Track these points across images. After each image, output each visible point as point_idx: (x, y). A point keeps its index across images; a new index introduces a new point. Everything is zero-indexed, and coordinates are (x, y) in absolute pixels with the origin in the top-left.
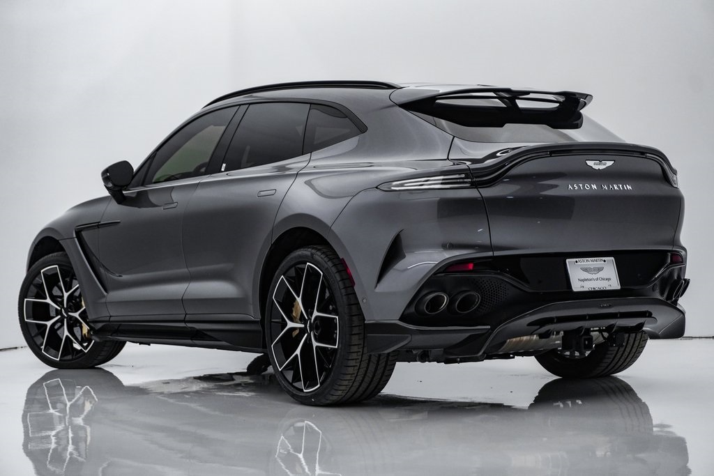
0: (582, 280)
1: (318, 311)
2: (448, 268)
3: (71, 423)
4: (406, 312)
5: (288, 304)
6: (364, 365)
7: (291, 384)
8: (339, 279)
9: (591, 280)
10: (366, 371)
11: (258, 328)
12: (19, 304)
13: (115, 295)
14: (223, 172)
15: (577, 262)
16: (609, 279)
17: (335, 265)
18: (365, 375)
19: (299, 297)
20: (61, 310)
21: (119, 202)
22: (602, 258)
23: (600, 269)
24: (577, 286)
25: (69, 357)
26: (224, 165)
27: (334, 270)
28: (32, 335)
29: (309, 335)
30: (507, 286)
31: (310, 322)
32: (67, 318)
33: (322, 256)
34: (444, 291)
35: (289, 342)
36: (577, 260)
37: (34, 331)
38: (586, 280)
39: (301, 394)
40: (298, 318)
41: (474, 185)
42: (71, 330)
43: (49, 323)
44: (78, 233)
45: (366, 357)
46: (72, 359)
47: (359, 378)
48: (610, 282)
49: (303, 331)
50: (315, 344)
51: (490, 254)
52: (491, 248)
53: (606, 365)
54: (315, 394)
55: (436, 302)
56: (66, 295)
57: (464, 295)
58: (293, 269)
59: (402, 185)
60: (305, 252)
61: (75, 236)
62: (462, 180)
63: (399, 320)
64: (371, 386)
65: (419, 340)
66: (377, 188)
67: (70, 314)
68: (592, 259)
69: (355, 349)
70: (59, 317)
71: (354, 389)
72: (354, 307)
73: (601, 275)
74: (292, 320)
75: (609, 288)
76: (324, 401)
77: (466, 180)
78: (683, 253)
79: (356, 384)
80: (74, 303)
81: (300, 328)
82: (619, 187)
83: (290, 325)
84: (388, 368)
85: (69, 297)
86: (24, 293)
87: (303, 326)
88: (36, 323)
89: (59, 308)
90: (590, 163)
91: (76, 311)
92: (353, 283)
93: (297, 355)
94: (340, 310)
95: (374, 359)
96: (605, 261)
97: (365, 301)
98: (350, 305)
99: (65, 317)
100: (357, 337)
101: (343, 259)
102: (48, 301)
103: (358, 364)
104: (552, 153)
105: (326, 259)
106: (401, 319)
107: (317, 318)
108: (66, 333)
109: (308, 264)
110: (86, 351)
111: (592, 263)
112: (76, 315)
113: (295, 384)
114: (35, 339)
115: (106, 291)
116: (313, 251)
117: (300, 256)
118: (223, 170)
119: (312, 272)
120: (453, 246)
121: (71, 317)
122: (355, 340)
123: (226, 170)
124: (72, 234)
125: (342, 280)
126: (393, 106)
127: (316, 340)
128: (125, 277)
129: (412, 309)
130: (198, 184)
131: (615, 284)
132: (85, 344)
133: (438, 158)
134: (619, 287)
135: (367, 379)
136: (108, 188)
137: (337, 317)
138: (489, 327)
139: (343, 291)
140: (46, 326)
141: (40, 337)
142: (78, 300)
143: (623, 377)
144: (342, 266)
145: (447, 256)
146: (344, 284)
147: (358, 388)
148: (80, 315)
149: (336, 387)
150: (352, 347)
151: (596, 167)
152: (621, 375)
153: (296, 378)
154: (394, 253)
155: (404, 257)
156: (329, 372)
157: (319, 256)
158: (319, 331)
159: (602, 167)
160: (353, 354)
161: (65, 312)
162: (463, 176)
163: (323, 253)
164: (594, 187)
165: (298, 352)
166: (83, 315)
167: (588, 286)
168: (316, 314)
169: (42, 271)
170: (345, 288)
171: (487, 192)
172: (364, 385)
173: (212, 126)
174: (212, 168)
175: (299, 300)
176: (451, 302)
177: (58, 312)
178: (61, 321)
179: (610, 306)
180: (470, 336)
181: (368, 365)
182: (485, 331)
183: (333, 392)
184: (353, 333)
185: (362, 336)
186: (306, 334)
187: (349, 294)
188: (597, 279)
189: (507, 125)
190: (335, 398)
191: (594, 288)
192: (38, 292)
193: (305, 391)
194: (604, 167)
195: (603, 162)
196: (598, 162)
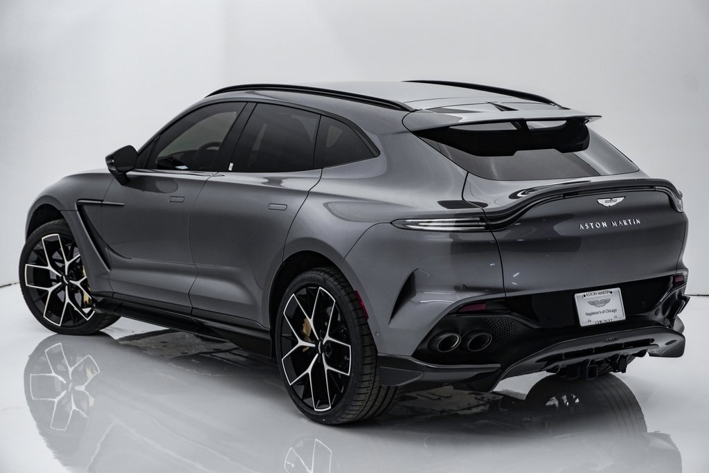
0: (590, 314)
1: (330, 335)
3: (73, 389)
4: (419, 349)
5: (298, 321)
6: (375, 391)
7: (302, 400)
8: (352, 309)
9: (598, 313)
10: (377, 397)
11: (268, 337)
12: (20, 272)
13: (116, 273)
14: (230, 171)
15: (584, 296)
16: (614, 311)
17: (348, 294)
18: (376, 400)
19: (310, 318)
20: (62, 277)
21: (122, 184)
22: (609, 290)
23: (606, 301)
24: (584, 321)
25: (70, 323)
26: (231, 165)
27: (347, 298)
28: (33, 300)
29: (320, 356)
30: (517, 323)
31: (322, 344)
32: (68, 285)
33: (336, 283)
34: (458, 333)
35: (301, 359)
36: (585, 293)
37: (35, 297)
38: (593, 314)
39: (312, 413)
40: (308, 335)
41: (489, 228)
42: (72, 298)
43: (50, 290)
44: (80, 207)
45: (377, 384)
46: (74, 326)
47: (370, 403)
48: (616, 314)
49: (313, 351)
50: (327, 367)
51: (502, 295)
52: (504, 290)
54: (326, 415)
55: (449, 341)
56: (67, 264)
57: (476, 335)
58: (305, 289)
59: (416, 224)
60: (316, 276)
61: (76, 209)
62: (476, 224)
63: (412, 356)
64: (380, 409)
66: (391, 223)
67: (71, 281)
68: (599, 291)
69: (366, 378)
70: (60, 283)
71: (364, 412)
72: (366, 338)
73: (608, 306)
74: (303, 338)
75: (614, 320)
76: (334, 422)
77: (480, 224)
78: (685, 273)
79: (367, 408)
80: (76, 271)
81: (311, 348)
82: (628, 222)
83: (301, 343)
85: (70, 266)
86: (24, 259)
87: (314, 345)
88: (37, 289)
89: (60, 275)
90: (601, 201)
91: (77, 280)
92: (366, 317)
93: (308, 374)
94: (353, 339)
96: (611, 292)
97: (378, 334)
98: (363, 336)
99: (66, 285)
100: (369, 367)
101: (357, 292)
102: (49, 267)
103: (369, 392)
104: (565, 195)
105: (339, 287)
106: (414, 355)
107: (328, 342)
108: (67, 300)
109: (320, 288)
110: (88, 319)
111: (600, 295)
112: (78, 283)
113: (307, 401)
114: (36, 303)
115: (109, 268)
116: (326, 276)
117: (311, 279)
118: (230, 169)
119: (323, 297)
120: (467, 289)
121: (72, 285)
122: (367, 369)
123: (233, 171)
124: (74, 207)
125: (355, 310)
126: (406, 132)
127: (329, 364)
129: (425, 346)
130: (206, 182)
131: (620, 315)
134: (624, 318)
135: (377, 404)
137: (350, 346)
139: (356, 321)
140: (47, 292)
141: (41, 302)
142: (79, 267)
144: (356, 299)
145: (460, 298)
146: (357, 314)
147: (368, 412)
148: (81, 284)
149: (348, 412)
150: (364, 376)
151: (607, 205)
153: (307, 394)
154: (407, 291)
155: (415, 295)
156: (340, 396)
157: (331, 281)
158: (330, 354)
159: (612, 204)
160: (365, 383)
161: (67, 280)
162: (478, 219)
163: (336, 280)
164: (604, 224)
165: (309, 370)
166: (85, 284)
167: (595, 320)
168: (327, 338)
169: (43, 239)
170: (358, 318)
171: (501, 235)
172: (375, 408)
174: (218, 164)
175: (311, 321)
177: (58, 280)
178: (62, 288)
179: (616, 339)
180: (479, 374)
181: (379, 391)
182: (495, 370)
183: (344, 416)
184: (366, 363)
185: (374, 365)
186: (317, 355)
187: (362, 325)
188: (604, 312)
189: (518, 153)
190: (345, 420)
191: (601, 321)
192: (38, 258)
193: (315, 409)
194: (615, 203)
195: (614, 199)
196: (610, 199)
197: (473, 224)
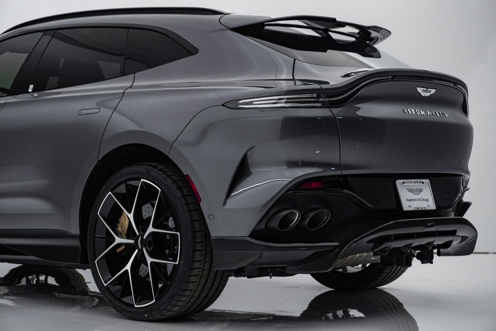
0: (409, 200)
1: (154, 227)
2: (300, 185)
4: (256, 229)
6: (203, 280)
7: (119, 299)
8: (180, 195)
9: (415, 200)
10: (204, 288)
14: (30, 92)
15: (403, 183)
16: (427, 200)
18: (202, 290)
19: (130, 212)
22: (421, 180)
23: (420, 191)
24: (407, 206)
26: (32, 86)
27: (174, 186)
29: (141, 251)
31: (142, 238)
33: (159, 172)
34: (295, 208)
36: (404, 181)
38: (412, 200)
39: (134, 310)
41: (327, 105)
45: (205, 273)
47: (197, 294)
48: (429, 203)
49: (130, 249)
50: (149, 260)
51: (339, 173)
54: (148, 309)
55: (285, 221)
57: (315, 213)
58: (124, 185)
59: (251, 103)
60: (137, 169)
63: (249, 236)
64: (204, 302)
65: (268, 256)
66: (223, 105)
68: (414, 180)
69: (197, 265)
71: (189, 305)
73: (421, 195)
75: (428, 208)
76: (158, 316)
77: (317, 100)
81: (127, 245)
83: (118, 240)
87: (133, 241)
93: (127, 270)
94: (182, 226)
95: (212, 275)
96: (423, 183)
97: (211, 217)
98: (193, 221)
100: (199, 253)
101: (187, 175)
103: (198, 280)
104: (393, 77)
105: (164, 175)
106: (251, 236)
107: (152, 233)
109: (142, 180)
111: (415, 184)
113: (126, 300)
116: (149, 168)
118: (30, 90)
122: (198, 256)
123: (34, 90)
125: (184, 196)
126: (223, 30)
127: (151, 256)
129: (263, 226)
130: (5, 103)
131: (431, 205)
133: (283, 80)
134: (435, 208)
137: (179, 234)
138: (337, 244)
139: (185, 207)
144: (186, 185)
145: (301, 174)
146: (186, 200)
149: (174, 303)
150: (195, 263)
151: (424, 94)
153: (125, 293)
154: (242, 172)
155: (251, 174)
158: (152, 248)
159: (427, 94)
160: (195, 270)
162: (315, 95)
163: (160, 170)
165: (128, 267)
167: (413, 206)
168: (151, 229)
170: (188, 204)
171: (339, 112)
172: (199, 301)
173: (8, 52)
174: (18, 88)
175: (131, 216)
176: (302, 218)
180: (315, 252)
181: (207, 280)
182: (332, 248)
183: (169, 307)
184: (196, 249)
185: (203, 252)
186: (137, 250)
187: (194, 210)
188: (419, 200)
190: (170, 313)
191: (418, 208)
193: (136, 306)
194: (429, 94)
195: (429, 89)
196: (425, 89)
197: (310, 100)
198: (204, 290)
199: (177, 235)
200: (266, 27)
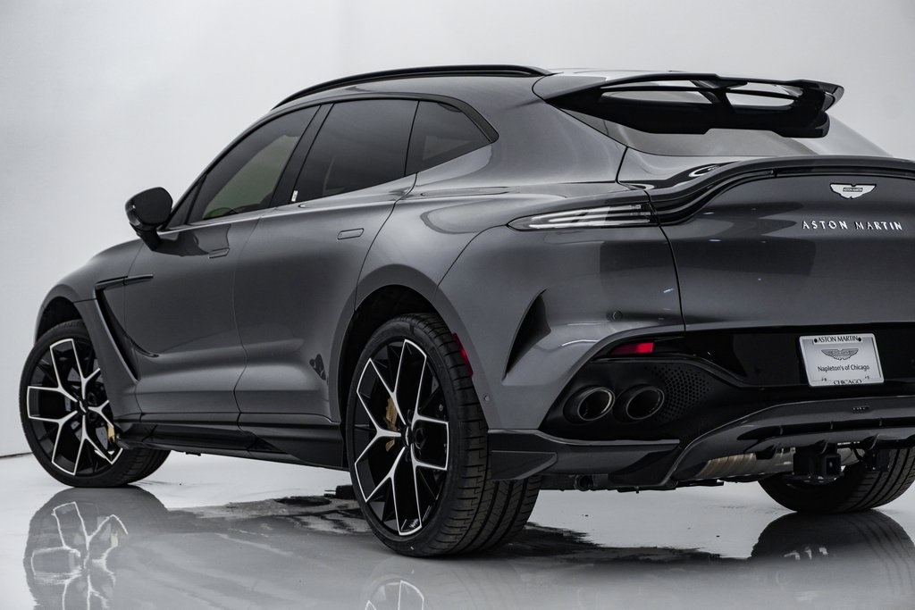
0: (824, 369)
1: (419, 413)
2: (615, 349)
3: (89, 563)
4: (550, 418)
5: (379, 403)
6: (488, 496)
7: (382, 523)
8: (450, 364)
9: (838, 368)
10: (491, 507)
11: (337, 436)
12: (21, 394)
13: (148, 383)
14: (293, 203)
15: (816, 341)
16: (865, 368)
17: (445, 344)
18: (490, 512)
19: (393, 391)
20: (78, 403)
21: (153, 248)
22: (855, 335)
23: (852, 353)
24: (816, 378)
25: (89, 471)
26: (296, 193)
27: (443, 350)
28: (38, 438)
29: (408, 450)
30: (707, 377)
31: (410, 429)
32: (86, 414)
33: (427, 329)
34: (609, 386)
35: (380, 457)
36: (817, 337)
37: (41, 433)
38: (830, 369)
39: (396, 539)
40: (394, 422)
41: (656, 221)
42: (91, 433)
43: (61, 422)
44: (100, 293)
45: (490, 484)
46: (93, 474)
47: (481, 517)
48: (868, 373)
49: (400, 443)
50: (416, 463)
51: (680, 328)
52: (681, 319)
53: (862, 495)
54: (415, 540)
55: (595, 403)
56: (84, 381)
57: (639, 392)
58: (385, 348)
59: (545, 221)
60: (401, 323)
61: (95, 297)
62: (636, 214)
63: (539, 429)
65: (568, 461)
66: (507, 225)
67: (90, 408)
68: (840, 336)
69: (473, 472)
70: (76, 412)
71: (473, 533)
72: (472, 409)
73: (853, 361)
74: (385, 426)
75: (865, 382)
76: (429, 551)
77: (642, 214)
79: (477, 525)
80: (97, 393)
81: (396, 439)
82: (881, 225)
83: (381, 433)
84: (526, 500)
85: (88, 385)
86: (27, 379)
87: (399, 435)
88: (44, 422)
89: (75, 401)
90: (837, 188)
91: (98, 405)
92: (470, 372)
93: (390, 479)
94: (451, 412)
95: (503, 488)
96: (860, 340)
97: (487, 399)
98: (466, 405)
99: (83, 413)
100: (476, 454)
101: (455, 334)
102: (60, 389)
103: (479, 496)
104: (777, 172)
105: (433, 335)
106: (541, 428)
107: (418, 423)
108: (84, 436)
109: (406, 341)
110: (112, 463)
111: (841, 342)
112: (99, 410)
113: (389, 524)
114: (42, 443)
115: (136, 377)
116: (414, 322)
117: (395, 330)
118: (293, 200)
119: (412, 356)
120: (622, 316)
121: (93, 413)
122: (474, 459)
123: (298, 200)
124: (92, 295)
125: (455, 366)
126: (537, 102)
127: (418, 457)
128: (162, 357)
129: (559, 413)
130: (258, 221)
131: (874, 375)
132: (111, 453)
133: (602, 179)
134: (881, 380)
135: (494, 519)
136: (135, 228)
137: (447, 423)
138: (677, 441)
139: (456, 383)
140: (57, 425)
141: (49, 441)
143: (890, 511)
144: (454, 345)
145: (615, 331)
146: (458, 372)
147: (479, 532)
148: (103, 411)
149: (446, 530)
150: (469, 469)
151: (847, 195)
152: (885, 509)
153: (389, 514)
154: (533, 326)
155: (549, 331)
156: (436, 505)
157: (421, 329)
158: (422, 444)
159: (855, 195)
160: (471, 480)
161: (84, 406)
162: (639, 207)
163: (429, 325)
164: (843, 225)
165: (391, 474)
166: (107, 410)
167: (833, 379)
168: (417, 417)
169: (51, 347)
170: (459, 378)
171: (676, 233)
172: (489, 527)
174: (278, 197)
175: (393, 395)
176: (619, 403)
177: (74, 406)
178: (78, 418)
179: (867, 410)
180: (649, 454)
181: (495, 496)
182: (673, 448)
183: (441, 537)
184: (471, 447)
185: (484, 453)
186: (404, 448)
187: (466, 388)
188: (847, 368)
189: (712, 131)
190: (444, 546)
191: (842, 382)
192: (46, 377)
193: (400, 534)
194: (859, 194)
195: (857, 186)
196: (850, 186)
197: (631, 214)
198: (494, 511)
199: (445, 425)
200: (605, 94)
